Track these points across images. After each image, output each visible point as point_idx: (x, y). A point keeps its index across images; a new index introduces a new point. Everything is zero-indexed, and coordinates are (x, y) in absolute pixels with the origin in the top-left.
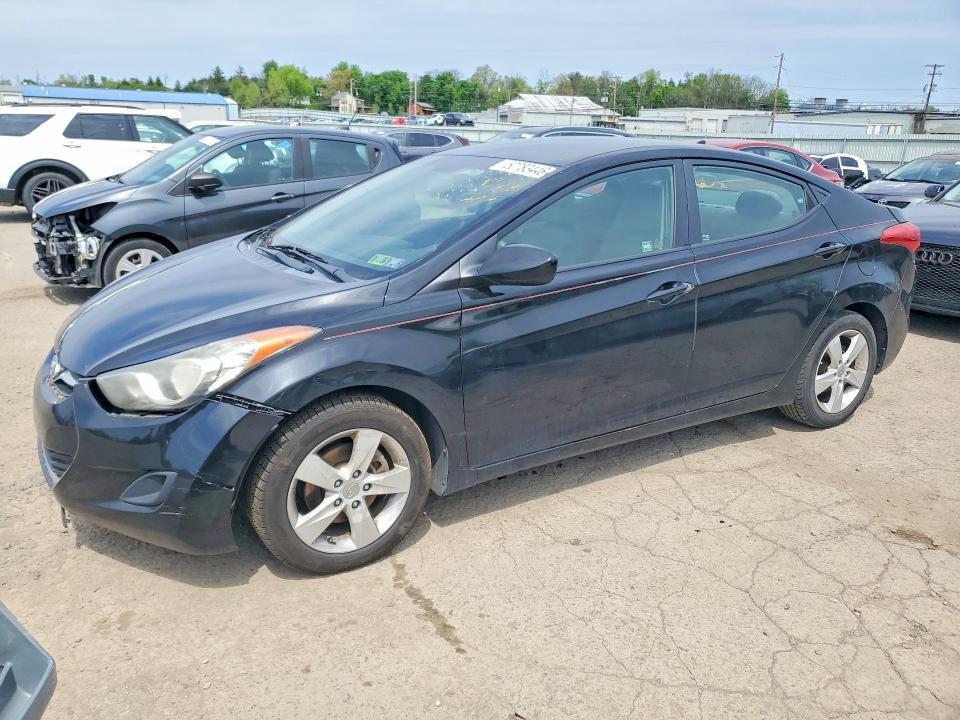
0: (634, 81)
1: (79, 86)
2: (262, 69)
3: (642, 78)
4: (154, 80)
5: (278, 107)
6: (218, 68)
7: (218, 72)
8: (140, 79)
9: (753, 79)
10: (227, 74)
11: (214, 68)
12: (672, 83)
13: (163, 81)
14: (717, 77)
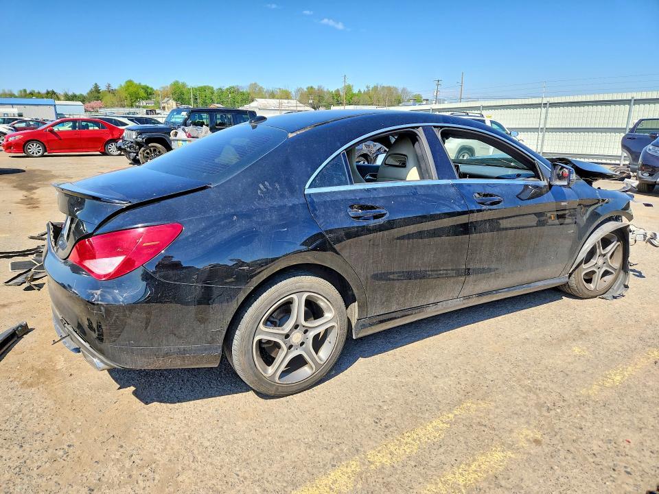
1: (16, 97)
4: (50, 91)
6: (96, 84)
7: (96, 86)
8: (55, 91)
10: (103, 88)
11: (94, 84)
12: (359, 91)
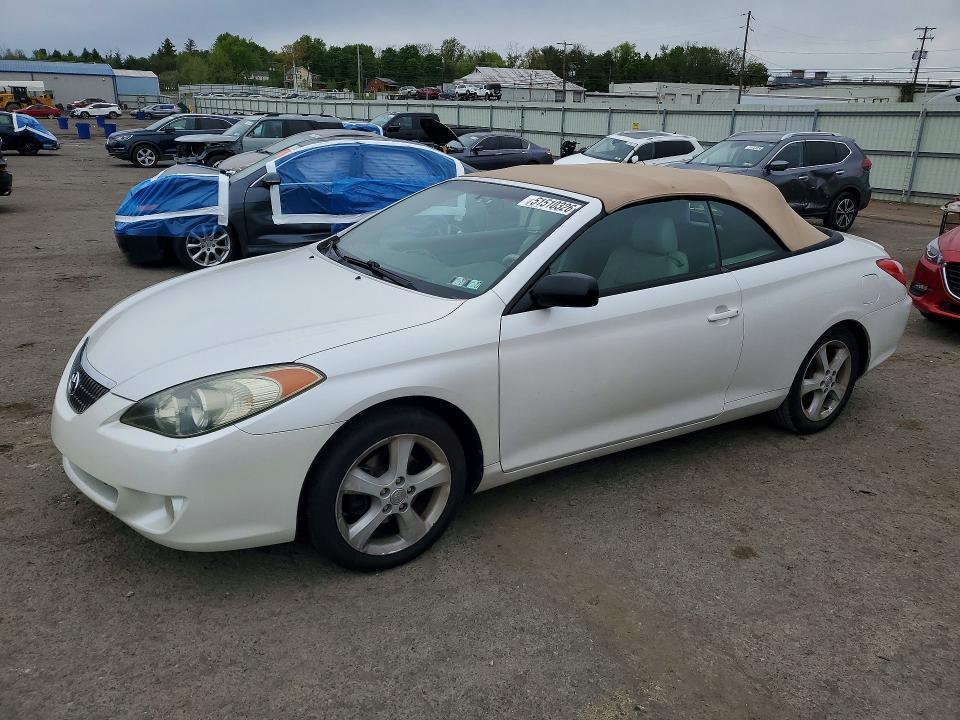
0: (608, 54)
2: (215, 42)
3: (616, 52)
6: (167, 40)
7: (168, 45)
12: (647, 56)
14: (694, 50)
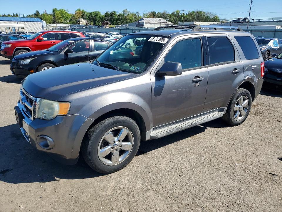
2: (52, 11)
3: (175, 13)
4: (15, 14)
5: (59, 23)
6: (37, 11)
9: (209, 13)
13: (18, 15)
